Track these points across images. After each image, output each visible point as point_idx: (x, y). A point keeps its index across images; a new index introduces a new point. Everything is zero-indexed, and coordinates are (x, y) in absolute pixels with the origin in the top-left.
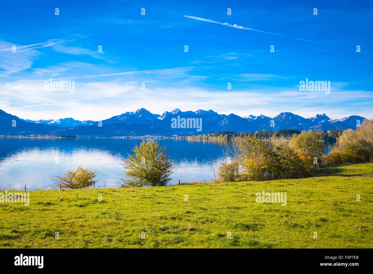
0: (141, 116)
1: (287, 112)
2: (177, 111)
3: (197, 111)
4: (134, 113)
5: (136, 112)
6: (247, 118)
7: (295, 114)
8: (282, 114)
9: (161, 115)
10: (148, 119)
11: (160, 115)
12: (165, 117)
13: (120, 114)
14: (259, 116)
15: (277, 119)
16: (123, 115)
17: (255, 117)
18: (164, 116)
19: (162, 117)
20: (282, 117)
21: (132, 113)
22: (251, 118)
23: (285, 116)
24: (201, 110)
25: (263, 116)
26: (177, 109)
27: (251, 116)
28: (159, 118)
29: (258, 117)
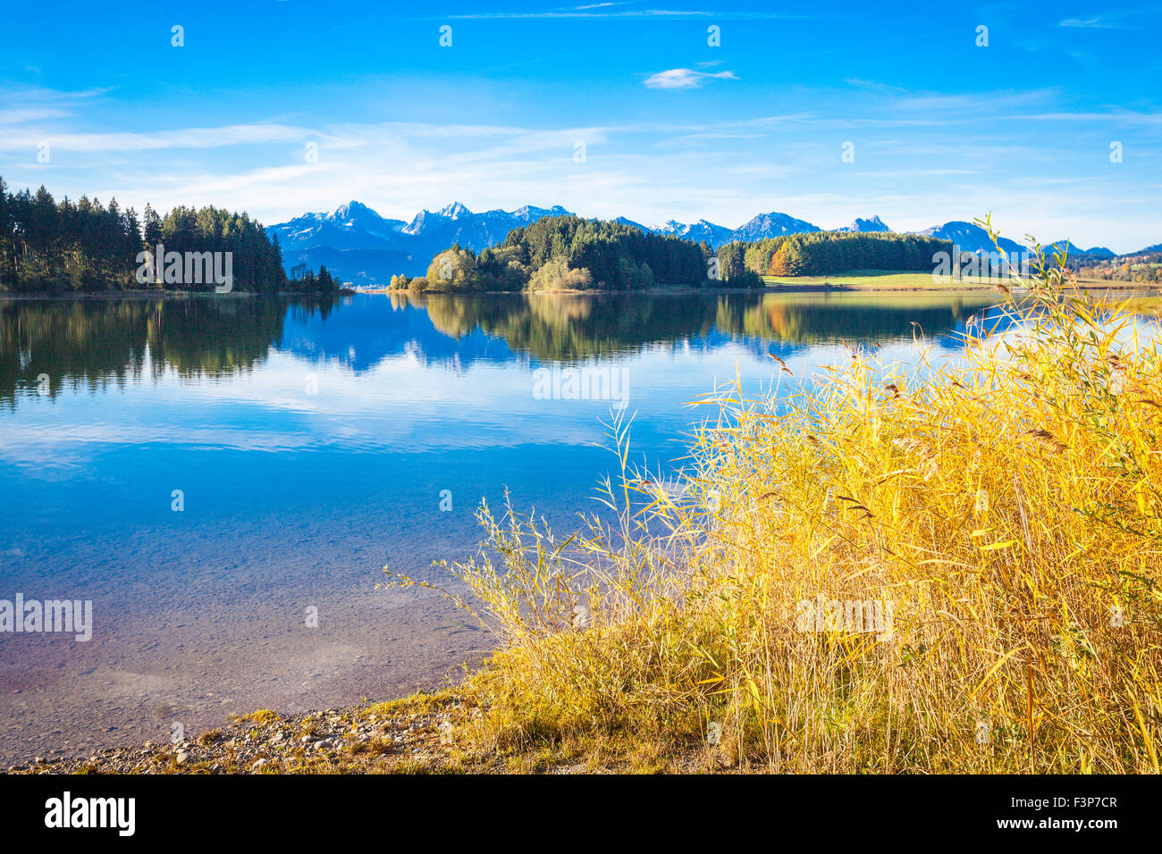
0: (350, 224)
1: (774, 213)
2: (457, 210)
3: (520, 211)
4: (329, 215)
5: (337, 213)
6: (662, 228)
7: (796, 218)
8: (762, 218)
9: (410, 221)
10: (372, 233)
11: (404, 222)
12: (421, 228)
13: (287, 220)
14: (695, 223)
15: (747, 233)
16: (297, 223)
17: (683, 226)
18: (419, 225)
19: (413, 226)
20: (760, 226)
21: (324, 215)
22: (672, 230)
23: (770, 224)
24: (529, 207)
25: (707, 223)
26: (456, 203)
27: (673, 223)
28: (405, 230)
29: (693, 227)
